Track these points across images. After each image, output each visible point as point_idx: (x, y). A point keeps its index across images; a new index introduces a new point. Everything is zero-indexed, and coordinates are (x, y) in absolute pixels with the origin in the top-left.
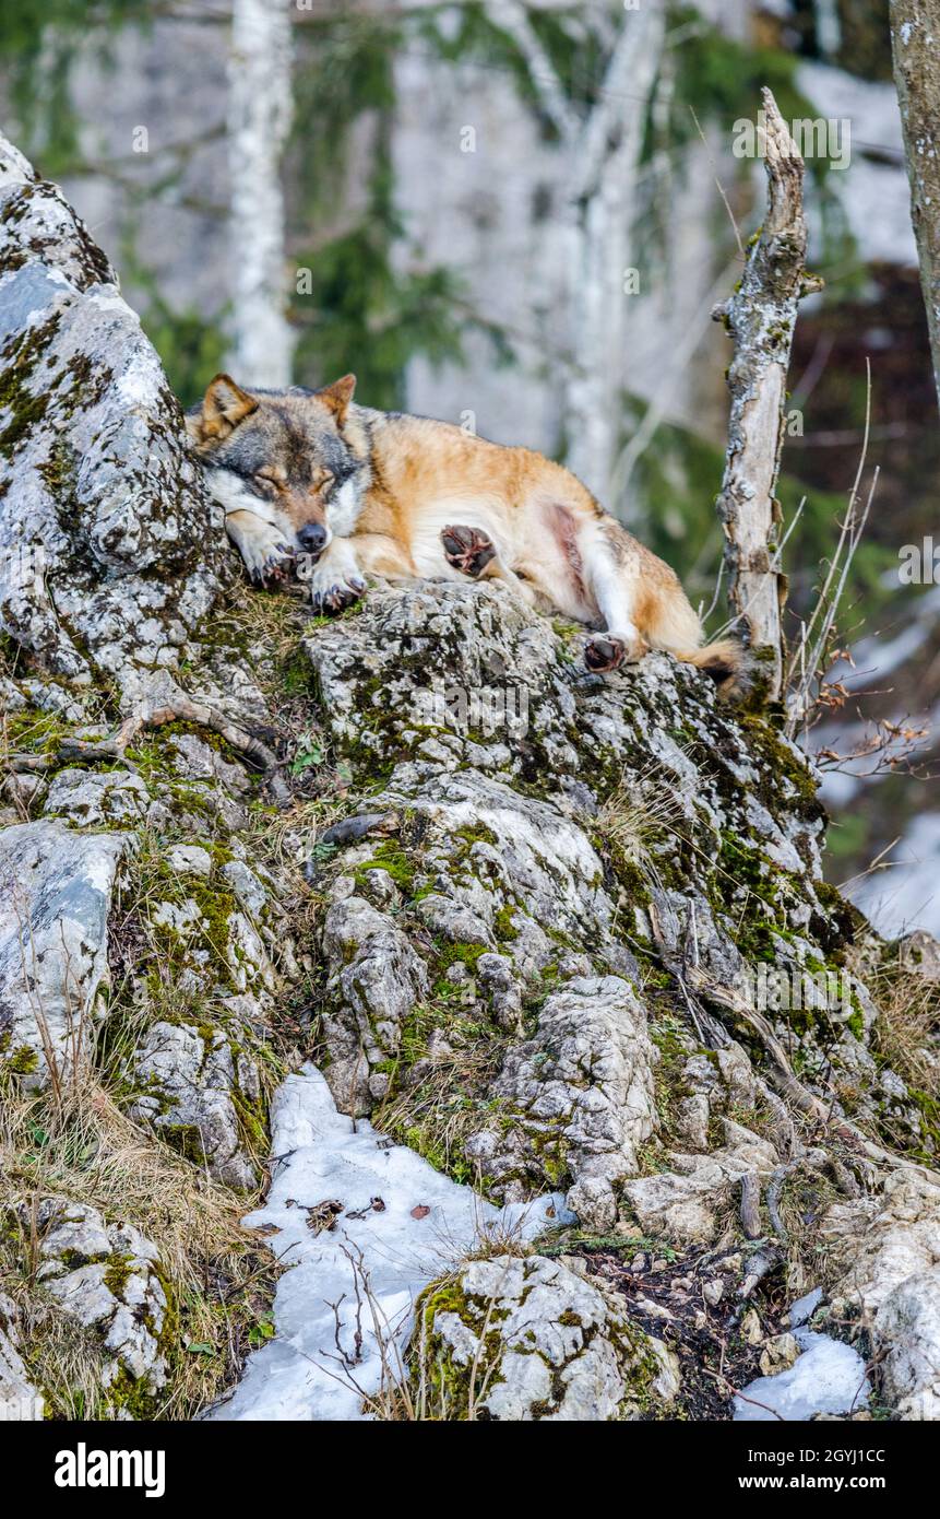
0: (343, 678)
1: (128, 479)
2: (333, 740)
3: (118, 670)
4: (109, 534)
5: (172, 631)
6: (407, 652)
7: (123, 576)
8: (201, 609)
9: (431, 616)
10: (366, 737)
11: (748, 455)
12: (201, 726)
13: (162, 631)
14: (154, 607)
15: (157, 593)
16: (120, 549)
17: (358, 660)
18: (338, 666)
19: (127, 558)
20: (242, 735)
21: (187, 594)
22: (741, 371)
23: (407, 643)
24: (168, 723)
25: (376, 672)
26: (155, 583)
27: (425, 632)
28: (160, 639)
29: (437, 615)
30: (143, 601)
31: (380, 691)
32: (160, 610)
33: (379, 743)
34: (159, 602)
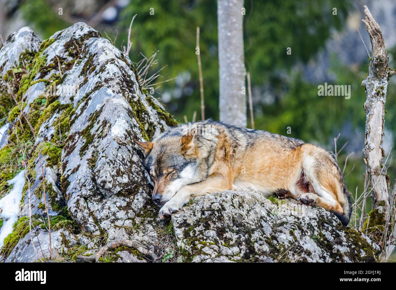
0: (180, 227)
1: (108, 163)
2: (177, 249)
3: (108, 229)
4: (101, 182)
5: (129, 214)
6: (203, 216)
7: (111, 196)
8: (141, 205)
9: (212, 203)
10: (186, 247)
11: (371, 134)
12: (129, 248)
13: (126, 214)
14: (123, 206)
15: (123, 201)
16: (106, 187)
17: (185, 220)
18: (178, 223)
19: (109, 190)
20: (145, 249)
21: (135, 201)
22: (367, 105)
23: (203, 213)
24: (117, 247)
25: (192, 224)
26: (122, 198)
27: (210, 209)
28: (125, 217)
29: (215, 202)
30: (118, 204)
31: (192, 231)
32: (125, 207)
33: (190, 249)
34: (124, 204)
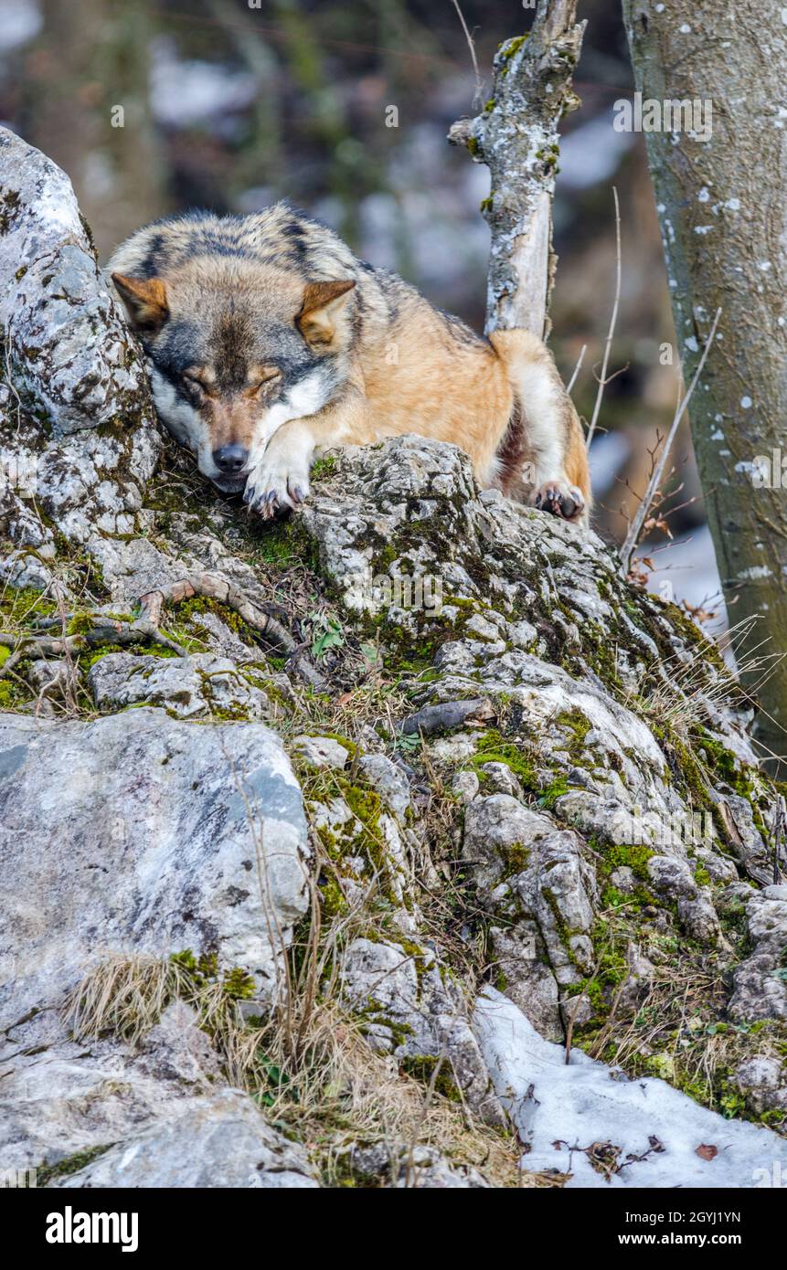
0: (357, 546)
2: (352, 617)
3: (86, 540)
4: (82, 382)
5: (130, 495)
6: (416, 516)
7: (75, 432)
8: (149, 470)
9: (432, 475)
10: (396, 614)
12: (220, 603)
13: (118, 495)
14: (108, 467)
15: (110, 452)
16: (89, 400)
17: (371, 525)
18: (351, 532)
19: (91, 411)
21: (136, 452)
23: (413, 506)
24: (187, 600)
25: (389, 539)
26: (110, 440)
27: (429, 493)
28: (116, 505)
29: (438, 473)
30: (99, 460)
31: (398, 561)
32: (113, 471)
33: (411, 620)
34: (113, 462)
